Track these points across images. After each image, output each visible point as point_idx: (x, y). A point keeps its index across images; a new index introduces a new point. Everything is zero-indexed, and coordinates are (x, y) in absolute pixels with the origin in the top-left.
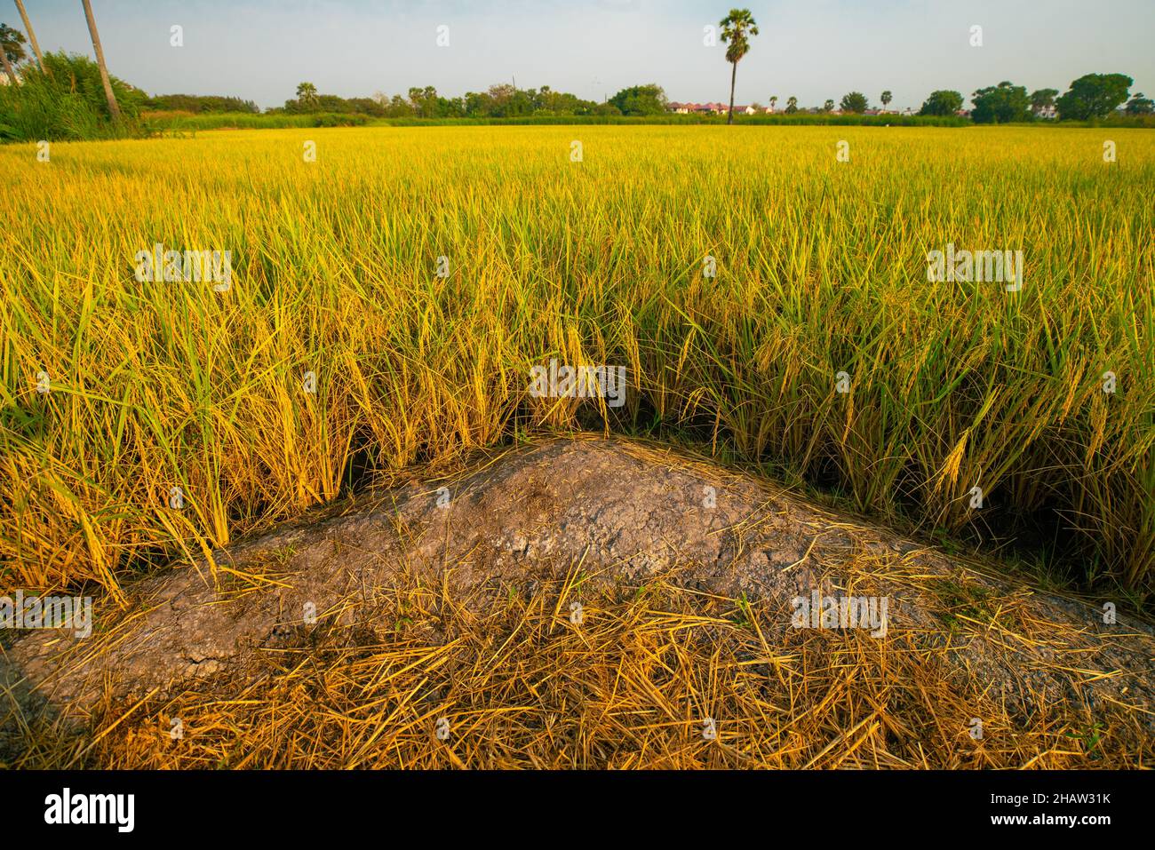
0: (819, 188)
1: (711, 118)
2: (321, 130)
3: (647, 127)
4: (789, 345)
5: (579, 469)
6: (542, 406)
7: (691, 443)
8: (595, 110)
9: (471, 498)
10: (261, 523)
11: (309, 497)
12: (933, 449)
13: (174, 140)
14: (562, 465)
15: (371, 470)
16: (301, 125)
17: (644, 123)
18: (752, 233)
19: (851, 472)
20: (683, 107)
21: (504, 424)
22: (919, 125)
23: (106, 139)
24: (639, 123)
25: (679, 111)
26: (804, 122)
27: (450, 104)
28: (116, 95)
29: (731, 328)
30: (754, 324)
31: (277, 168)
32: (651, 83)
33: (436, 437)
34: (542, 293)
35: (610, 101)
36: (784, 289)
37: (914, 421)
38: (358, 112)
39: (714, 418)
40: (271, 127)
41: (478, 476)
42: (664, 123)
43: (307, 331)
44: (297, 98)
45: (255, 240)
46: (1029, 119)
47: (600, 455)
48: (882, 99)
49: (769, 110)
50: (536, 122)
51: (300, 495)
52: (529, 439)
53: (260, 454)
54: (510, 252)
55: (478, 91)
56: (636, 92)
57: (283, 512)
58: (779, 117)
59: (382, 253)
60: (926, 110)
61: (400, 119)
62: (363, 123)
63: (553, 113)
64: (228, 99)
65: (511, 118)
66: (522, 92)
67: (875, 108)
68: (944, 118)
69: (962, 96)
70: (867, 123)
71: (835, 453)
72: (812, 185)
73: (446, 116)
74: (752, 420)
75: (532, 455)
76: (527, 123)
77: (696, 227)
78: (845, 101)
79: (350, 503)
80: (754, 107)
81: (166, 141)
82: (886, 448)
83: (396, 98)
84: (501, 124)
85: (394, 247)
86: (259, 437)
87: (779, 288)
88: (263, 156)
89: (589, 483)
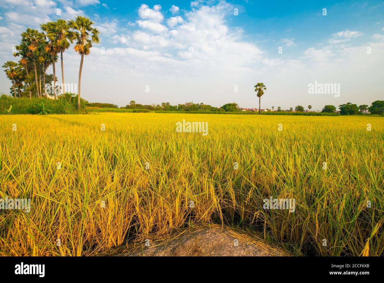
0: (293, 137)
1: (254, 113)
2: (135, 113)
3: (233, 115)
4: (290, 196)
5: (212, 241)
6: (199, 213)
7: (255, 232)
8: (217, 110)
9: (171, 250)
10: (93, 253)
11: (112, 243)
12: (354, 243)
13: (93, 115)
14: (206, 238)
15: (136, 234)
16: (129, 112)
17: (232, 114)
18: (272, 154)
19: (321, 251)
20: (244, 109)
21: (185, 219)
22: (323, 116)
23: (74, 114)
24: (231, 114)
25: (243, 110)
26: (284, 114)
27: (173, 107)
28: (81, 103)
29: (267, 187)
30: (276, 186)
31: (121, 125)
32: (234, 102)
33: (160, 222)
34: (201, 171)
35: (221, 107)
36: (285, 173)
37: (344, 230)
38: (146, 109)
39: (263, 222)
40: (121, 112)
41: (174, 240)
42: (238, 114)
43: (123, 180)
44: (130, 105)
45: (112, 148)
46: (360, 114)
47: (220, 235)
48: (309, 108)
49: (272, 111)
50: (199, 113)
51: (109, 242)
52: (193, 225)
53: (99, 224)
54: (191, 157)
55: (182, 104)
56: (229, 105)
57: (102, 249)
58: (275, 112)
59: (150, 155)
60: (324, 111)
61: (158, 111)
62: (147, 112)
63: (204, 110)
64: (111, 104)
65: (191, 112)
66: (195, 104)
67: (306, 110)
68: (330, 113)
69: (335, 107)
70: (305, 115)
71: (313, 241)
72: (290, 136)
73: (172, 110)
74: (278, 224)
75: (195, 233)
76: (196, 113)
77: (252, 150)
78: (296, 108)
79: (126, 247)
80: (267, 110)
81: (91, 115)
82: (334, 241)
83: (158, 105)
84: (188, 113)
85: (154, 153)
86: (100, 218)
87: (284, 173)
88: (118, 121)
89: (216, 248)
